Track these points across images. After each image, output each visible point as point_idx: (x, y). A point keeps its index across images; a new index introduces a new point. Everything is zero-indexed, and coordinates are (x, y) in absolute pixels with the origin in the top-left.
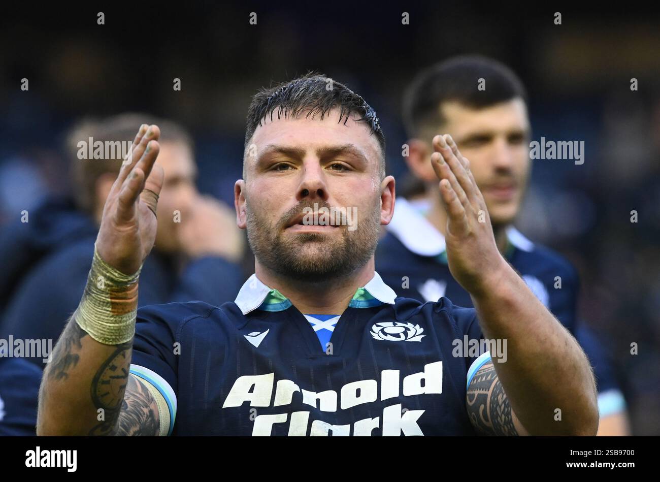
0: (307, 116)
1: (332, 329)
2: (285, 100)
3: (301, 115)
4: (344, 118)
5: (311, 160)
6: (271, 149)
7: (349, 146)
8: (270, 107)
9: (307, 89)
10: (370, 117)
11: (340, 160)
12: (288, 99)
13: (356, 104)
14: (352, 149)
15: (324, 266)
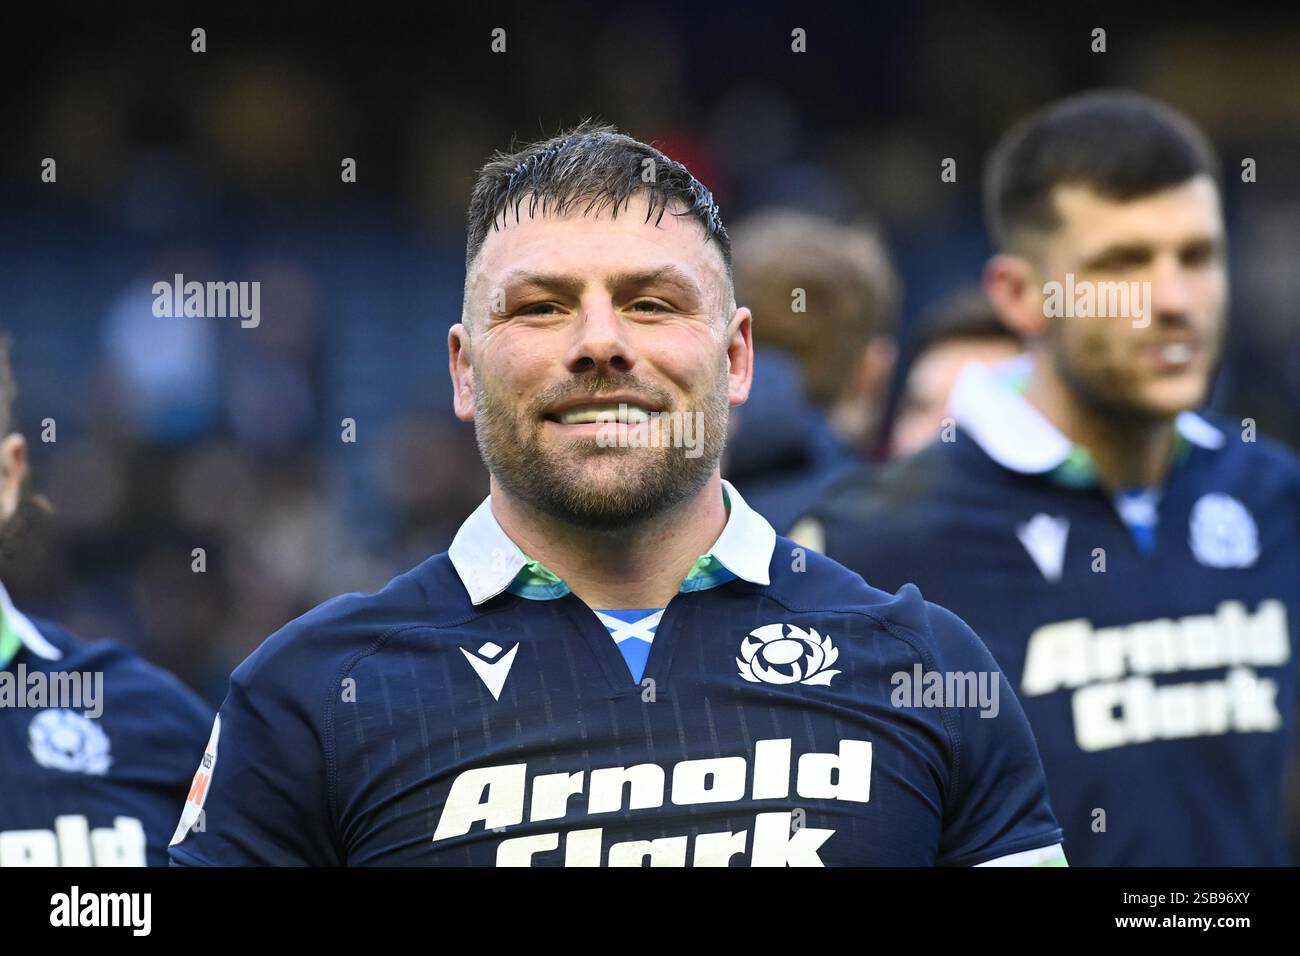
0: (586, 212)
1: (649, 638)
2: (542, 180)
3: (574, 211)
4: (655, 214)
5: (597, 298)
6: (518, 280)
7: (667, 269)
8: (513, 193)
9: (584, 158)
10: (704, 207)
11: (651, 295)
12: (549, 178)
13: (678, 185)
14: (674, 273)
15: (628, 502)
